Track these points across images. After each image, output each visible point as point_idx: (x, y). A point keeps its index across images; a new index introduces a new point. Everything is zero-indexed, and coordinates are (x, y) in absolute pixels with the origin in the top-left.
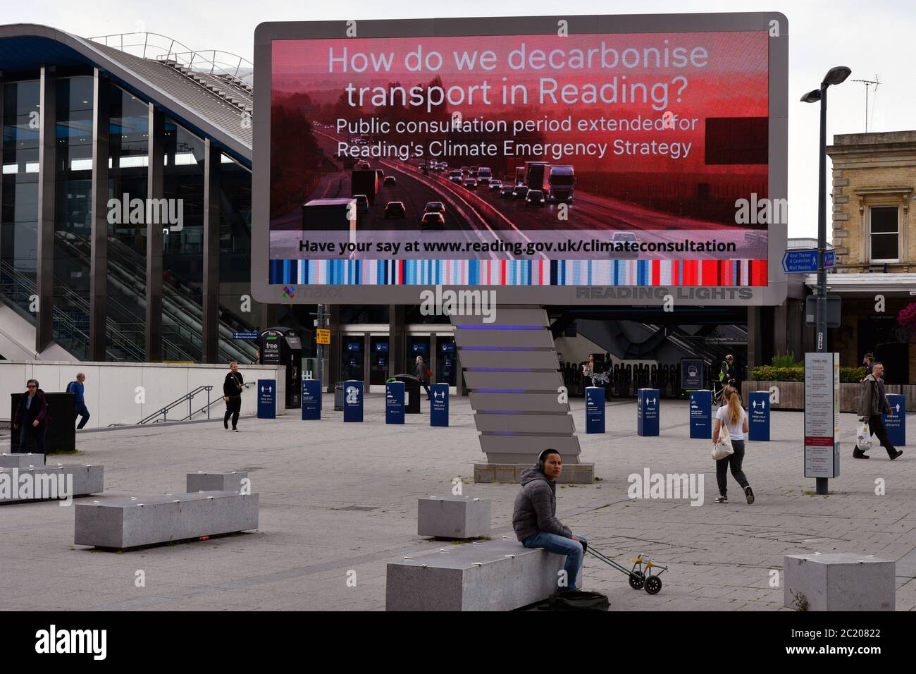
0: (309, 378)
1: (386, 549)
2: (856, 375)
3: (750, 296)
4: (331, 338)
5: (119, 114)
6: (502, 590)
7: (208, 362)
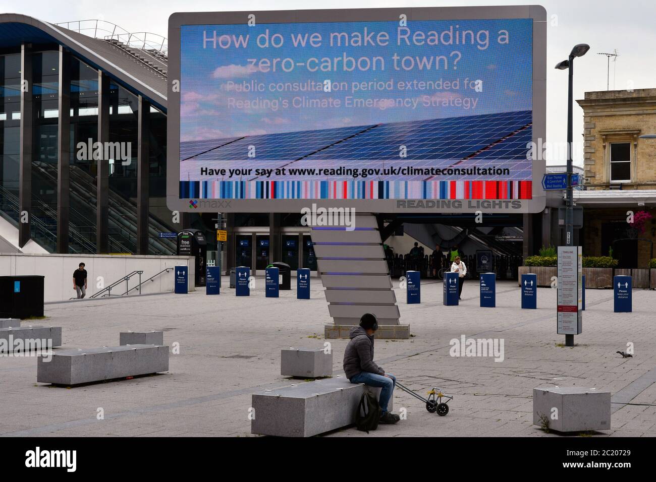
0: (213, 265)
1: (257, 385)
2: (599, 262)
3: (519, 206)
4: (228, 236)
5: (77, 78)
6: (334, 413)
7: (141, 254)
